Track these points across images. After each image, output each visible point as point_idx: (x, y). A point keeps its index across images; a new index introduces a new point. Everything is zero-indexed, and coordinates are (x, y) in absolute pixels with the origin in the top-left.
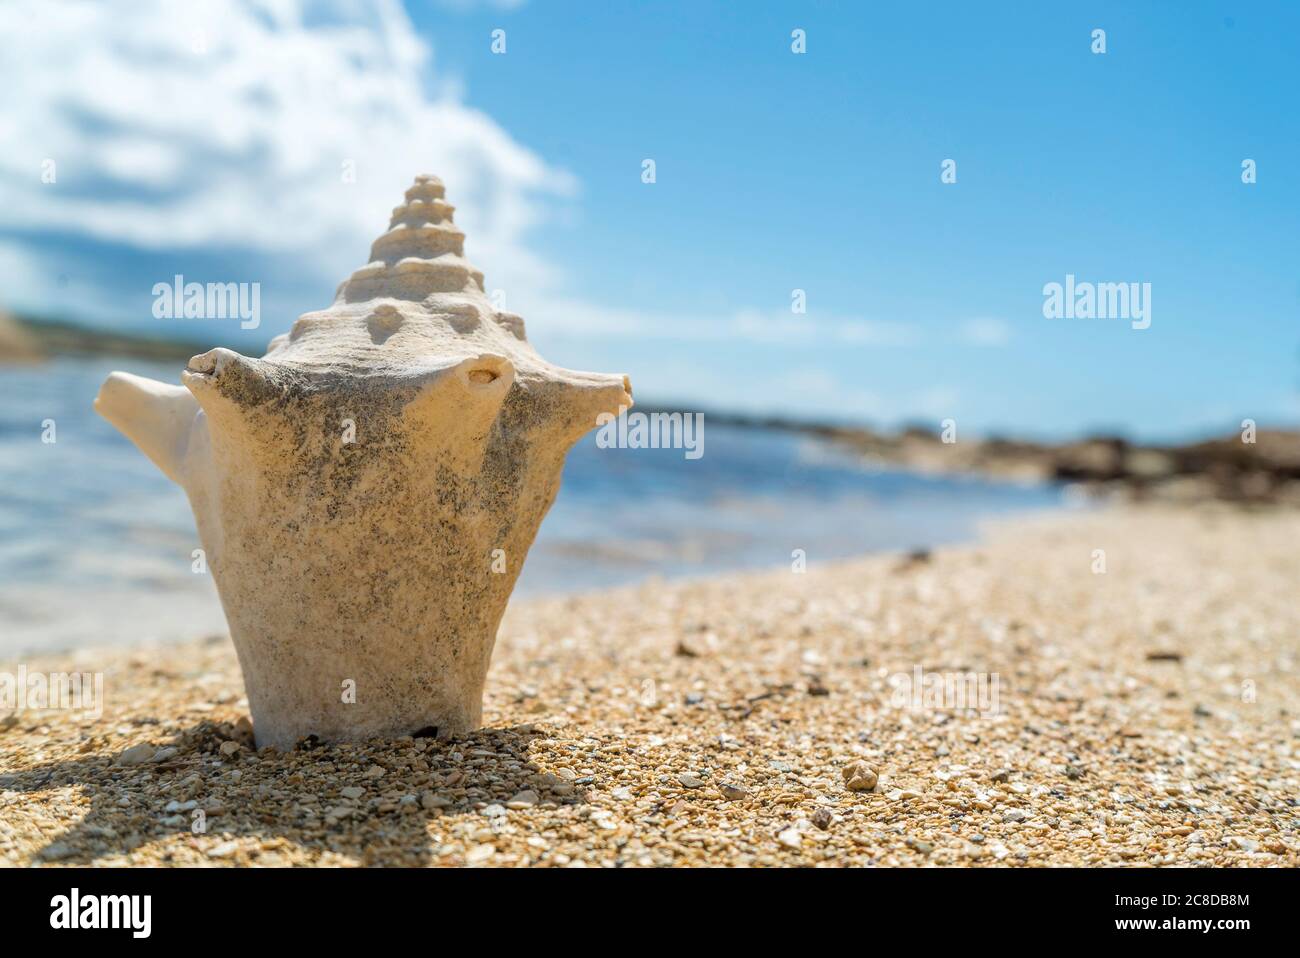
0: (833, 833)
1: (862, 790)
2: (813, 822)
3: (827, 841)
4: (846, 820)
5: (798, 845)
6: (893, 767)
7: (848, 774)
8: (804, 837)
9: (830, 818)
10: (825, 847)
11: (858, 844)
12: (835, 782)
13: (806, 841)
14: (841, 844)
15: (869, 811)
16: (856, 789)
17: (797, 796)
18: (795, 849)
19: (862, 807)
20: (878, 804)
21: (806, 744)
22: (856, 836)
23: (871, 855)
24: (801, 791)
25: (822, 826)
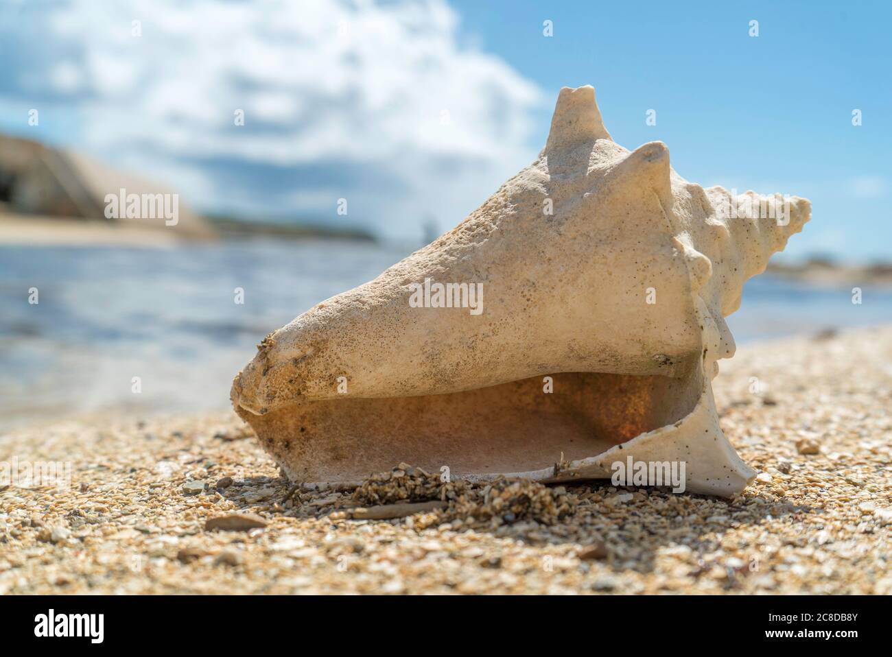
0: (794, 475)
1: (810, 454)
2: (779, 470)
3: (790, 479)
4: (802, 469)
5: (770, 481)
6: (830, 442)
7: (798, 444)
8: (773, 478)
9: (790, 467)
10: (789, 483)
11: (811, 481)
12: (789, 450)
13: (775, 480)
14: (799, 481)
15: (816, 465)
16: (804, 453)
17: (765, 457)
18: (769, 484)
19: (812, 463)
20: (822, 461)
21: (766, 431)
22: (810, 477)
23: (821, 487)
24: (767, 455)
25: (785, 471)
